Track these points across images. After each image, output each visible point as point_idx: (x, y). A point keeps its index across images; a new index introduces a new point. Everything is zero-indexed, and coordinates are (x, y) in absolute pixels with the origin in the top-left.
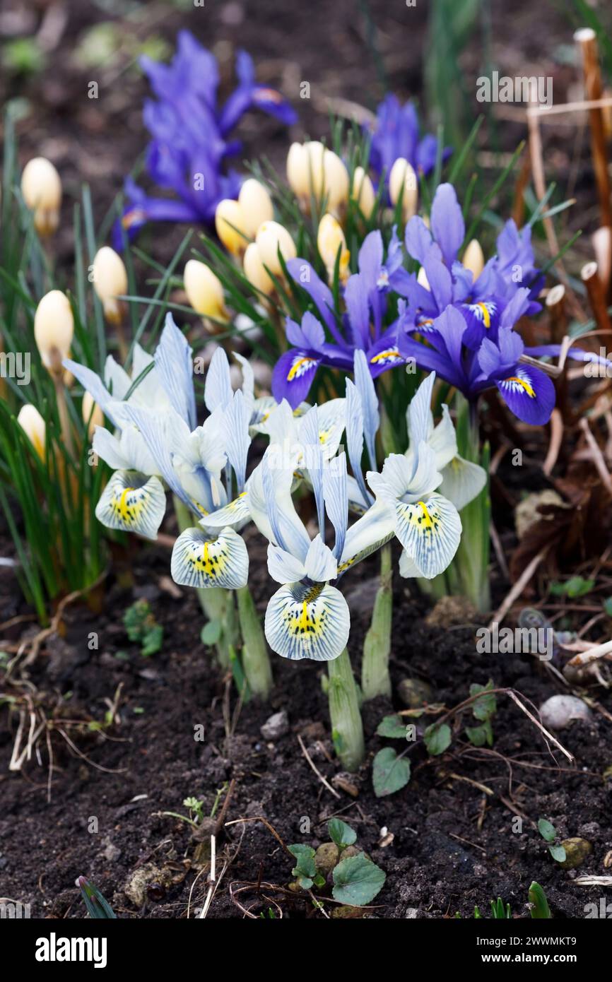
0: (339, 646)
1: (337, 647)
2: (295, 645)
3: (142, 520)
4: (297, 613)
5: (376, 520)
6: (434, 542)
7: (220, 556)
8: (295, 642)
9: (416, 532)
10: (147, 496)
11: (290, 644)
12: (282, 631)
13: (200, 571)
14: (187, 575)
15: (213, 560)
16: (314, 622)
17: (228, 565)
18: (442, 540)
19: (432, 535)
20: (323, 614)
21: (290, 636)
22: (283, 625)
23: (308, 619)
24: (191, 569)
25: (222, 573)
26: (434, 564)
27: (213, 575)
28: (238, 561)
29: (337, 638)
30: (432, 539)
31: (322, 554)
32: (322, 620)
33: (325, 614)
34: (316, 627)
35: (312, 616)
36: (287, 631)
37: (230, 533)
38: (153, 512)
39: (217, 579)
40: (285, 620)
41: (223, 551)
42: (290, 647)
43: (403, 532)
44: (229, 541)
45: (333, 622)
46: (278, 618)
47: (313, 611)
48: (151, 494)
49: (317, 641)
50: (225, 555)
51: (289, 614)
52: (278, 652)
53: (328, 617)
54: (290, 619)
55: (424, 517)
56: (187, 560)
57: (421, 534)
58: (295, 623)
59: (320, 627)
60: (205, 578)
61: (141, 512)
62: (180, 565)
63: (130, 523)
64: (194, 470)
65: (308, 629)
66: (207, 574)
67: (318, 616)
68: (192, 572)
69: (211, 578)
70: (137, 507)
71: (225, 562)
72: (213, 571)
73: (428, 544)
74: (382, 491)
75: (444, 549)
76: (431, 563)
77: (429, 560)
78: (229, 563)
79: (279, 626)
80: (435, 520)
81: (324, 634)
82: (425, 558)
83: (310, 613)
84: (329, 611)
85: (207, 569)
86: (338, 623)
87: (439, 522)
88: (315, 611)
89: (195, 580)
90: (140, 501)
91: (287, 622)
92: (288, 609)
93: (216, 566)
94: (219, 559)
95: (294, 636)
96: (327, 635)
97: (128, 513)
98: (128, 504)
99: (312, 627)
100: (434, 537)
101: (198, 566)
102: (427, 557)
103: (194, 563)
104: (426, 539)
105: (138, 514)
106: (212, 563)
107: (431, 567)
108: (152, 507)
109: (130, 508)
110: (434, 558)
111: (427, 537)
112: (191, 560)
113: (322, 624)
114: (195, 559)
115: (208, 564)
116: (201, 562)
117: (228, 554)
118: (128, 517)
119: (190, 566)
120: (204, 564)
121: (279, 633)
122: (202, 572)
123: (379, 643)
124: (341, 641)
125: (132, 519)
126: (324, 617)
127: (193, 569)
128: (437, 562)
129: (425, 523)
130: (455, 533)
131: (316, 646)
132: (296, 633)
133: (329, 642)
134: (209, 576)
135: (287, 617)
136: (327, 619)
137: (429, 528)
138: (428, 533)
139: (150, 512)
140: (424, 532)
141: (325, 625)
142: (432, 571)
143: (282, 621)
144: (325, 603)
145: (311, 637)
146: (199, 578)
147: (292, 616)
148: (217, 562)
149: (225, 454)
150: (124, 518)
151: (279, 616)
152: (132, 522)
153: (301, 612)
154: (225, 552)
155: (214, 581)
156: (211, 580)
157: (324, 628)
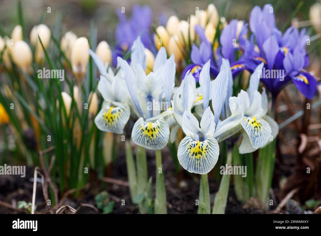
0: (213, 163)
1: (212, 164)
2: (191, 162)
3: (117, 121)
4: (194, 145)
5: (232, 120)
6: (259, 133)
7: (157, 128)
8: (192, 160)
9: (251, 127)
10: (122, 110)
11: (189, 162)
12: (186, 154)
13: (146, 135)
14: (139, 137)
15: (153, 130)
16: (202, 150)
17: (160, 133)
18: (262, 134)
19: (258, 130)
20: (207, 147)
21: (189, 157)
22: (187, 151)
23: (199, 148)
24: (141, 134)
25: (157, 137)
26: (258, 143)
27: (151, 137)
28: (165, 132)
29: (212, 159)
30: (258, 132)
31: (210, 117)
32: (206, 150)
33: (208, 147)
34: (203, 153)
35: (202, 147)
36: (188, 154)
37: (162, 120)
38: (124, 117)
39: (154, 140)
40: (188, 149)
41: (158, 126)
42: (189, 163)
43: (245, 125)
44: (161, 123)
45: (211, 151)
46: (185, 148)
47: (202, 144)
48: (123, 110)
49: (203, 160)
50: (159, 128)
51: (190, 146)
52: (182, 166)
53: (209, 149)
54: (190, 148)
55: (255, 122)
56: (140, 130)
57: (253, 128)
58: (193, 150)
59: (205, 152)
60: (148, 139)
61: (118, 117)
62: (136, 132)
63: (111, 124)
64: (146, 96)
65: (199, 153)
66: (149, 137)
67: (204, 148)
68: (142, 136)
69: (151, 139)
70: (116, 115)
71: (159, 131)
72: (152, 135)
73: (256, 133)
74: (238, 101)
75: (263, 137)
76: (257, 142)
77: (256, 140)
78: (160, 132)
79: (184, 152)
80: (260, 125)
81: (206, 156)
82: (254, 139)
83: (201, 145)
84: (209, 146)
85: (149, 134)
86: (213, 152)
87: (261, 126)
88: (203, 144)
89: (142, 140)
90: (117, 112)
91: (189, 150)
92: (190, 143)
93: (154, 133)
94: (156, 129)
95: (192, 157)
96: (208, 157)
97: (112, 118)
98: (112, 113)
99: (201, 152)
100: (259, 131)
101: (146, 132)
102: (255, 139)
103: (144, 131)
104: (255, 131)
105: (116, 118)
106: (152, 131)
107: (256, 144)
108: (124, 116)
109: (113, 116)
110: (258, 140)
111: (256, 130)
112: (142, 130)
113: (206, 151)
114: (144, 129)
115: (151, 131)
116: (147, 130)
117: (160, 128)
118: (111, 120)
119: (142, 132)
120: (149, 131)
121: (184, 155)
122: (147, 135)
123: (222, 199)
124: (214, 161)
125: (113, 121)
126: (207, 148)
127: (143, 134)
128: (259, 142)
129: (255, 124)
130: (269, 133)
131: (201, 163)
132: (193, 155)
133: (208, 160)
134: (150, 138)
135: (189, 147)
136: (208, 149)
137: (256, 127)
138: (256, 129)
139: (122, 118)
140: (254, 128)
141: (207, 152)
142: (257, 146)
143: (187, 150)
144: (208, 142)
145: (200, 158)
146: (145, 139)
147: (192, 147)
148: (155, 130)
149: (162, 88)
150: (109, 121)
151: (185, 147)
152: (113, 123)
153: (197, 144)
154: (159, 127)
155: (152, 141)
156: (150, 141)
157: (206, 153)
